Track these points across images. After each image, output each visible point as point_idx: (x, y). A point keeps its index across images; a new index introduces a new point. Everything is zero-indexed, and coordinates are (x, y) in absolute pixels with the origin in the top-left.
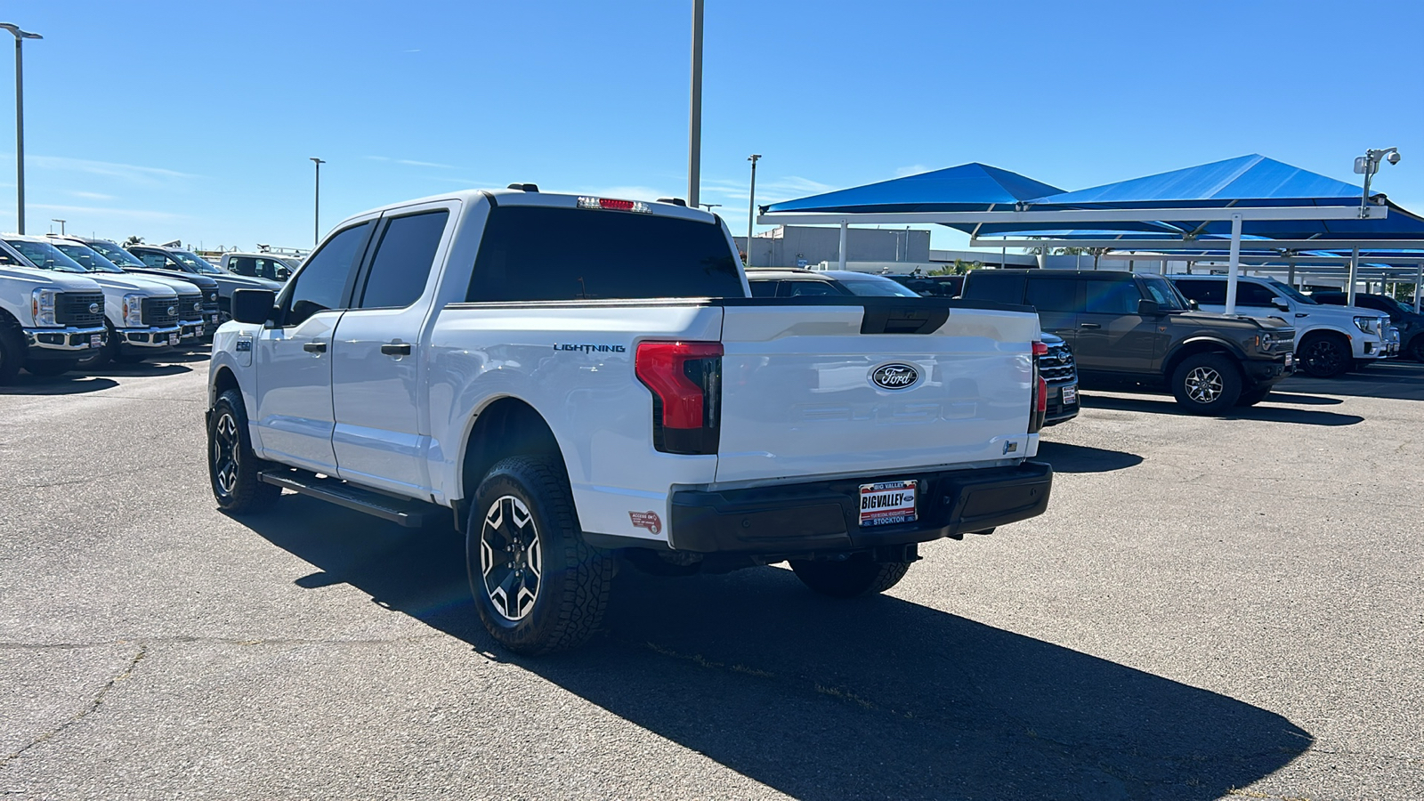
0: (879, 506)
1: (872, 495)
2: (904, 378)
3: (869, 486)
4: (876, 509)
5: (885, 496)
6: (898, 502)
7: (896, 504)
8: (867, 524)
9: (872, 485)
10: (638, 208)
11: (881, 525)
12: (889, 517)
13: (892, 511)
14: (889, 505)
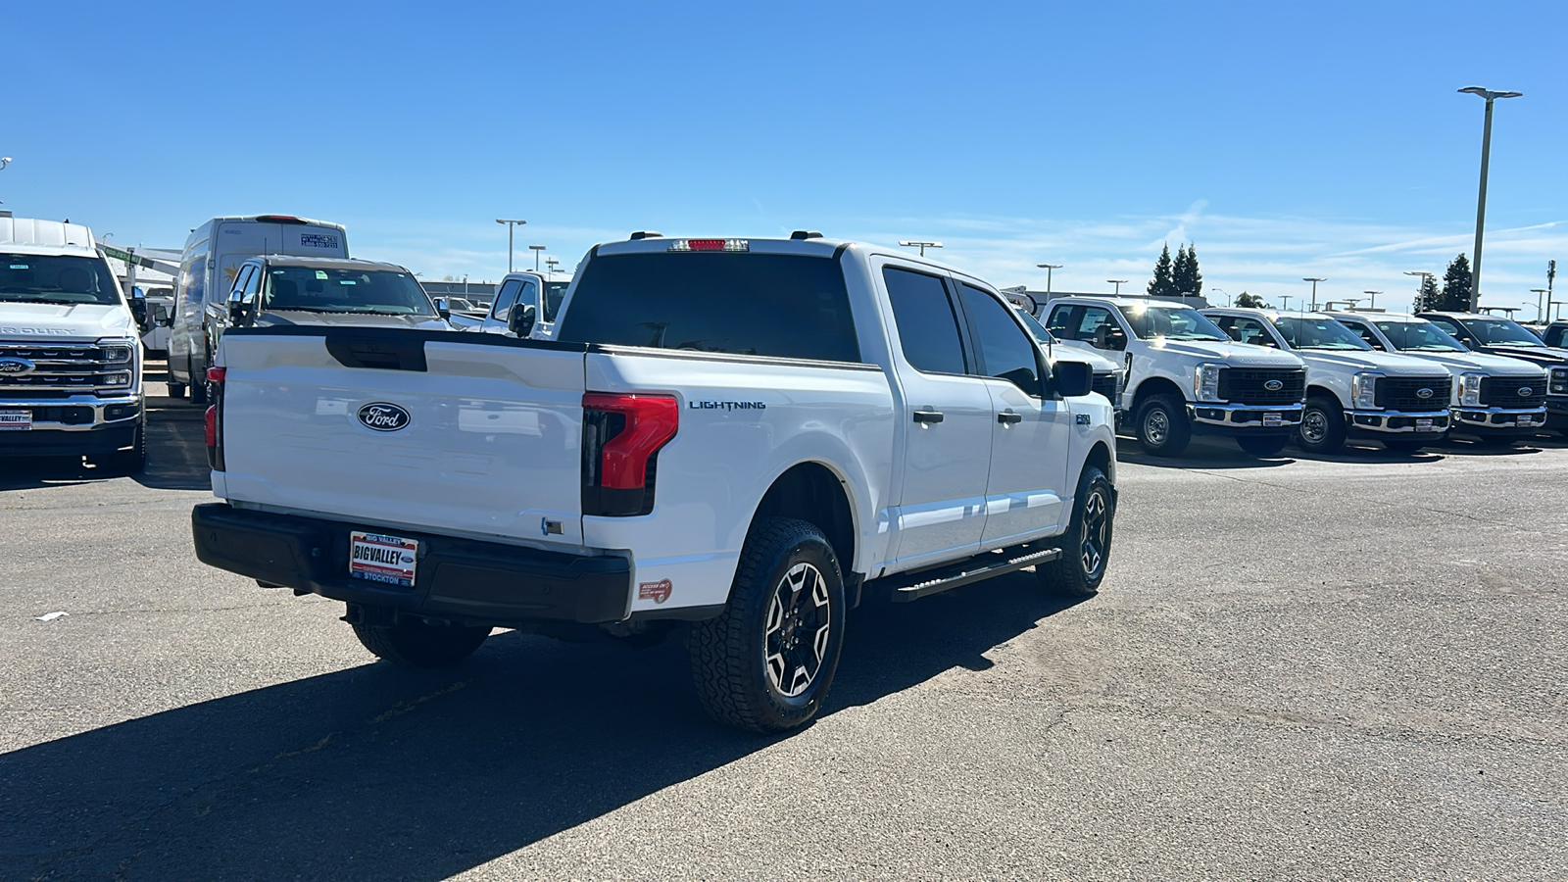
0: (372, 559)
1: (365, 545)
2: (393, 421)
3: (362, 535)
4: (368, 562)
5: (379, 550)
6: (394, 560)
7: (392, 563)
8: (356, 575)
9: (364, 534)
10: (731, 246)
11: (372, 581)
12: (383, 574)
13: (387, 569)
14: (383, 561)
